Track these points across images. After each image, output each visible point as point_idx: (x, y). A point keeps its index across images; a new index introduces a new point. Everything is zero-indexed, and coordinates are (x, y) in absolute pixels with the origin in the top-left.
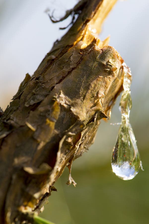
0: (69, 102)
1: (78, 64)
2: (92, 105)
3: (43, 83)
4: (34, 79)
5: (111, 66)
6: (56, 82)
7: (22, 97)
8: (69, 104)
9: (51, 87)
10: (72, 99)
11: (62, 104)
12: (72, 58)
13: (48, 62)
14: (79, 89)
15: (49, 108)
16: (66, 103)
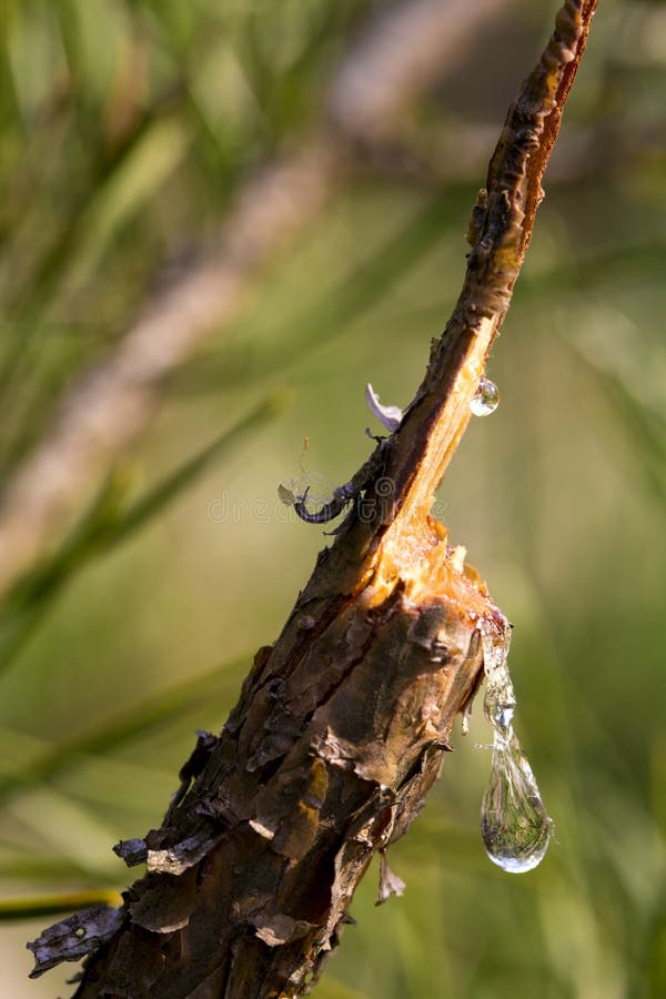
0: (350, 751)
1: (366, 648)
2: (409, 741)
3: (288, 702)
4: (268, 686)
5: (444, 648)
6: (315, 699)
7: (242, 737)
8: (349, 756)
9: (304, 715)
10: (355, 742)
11: (333, 761)
12: (349, 636)
13: (299, 634)
14: (371, 716)
15: (301, 773)
16: (341, 757)
